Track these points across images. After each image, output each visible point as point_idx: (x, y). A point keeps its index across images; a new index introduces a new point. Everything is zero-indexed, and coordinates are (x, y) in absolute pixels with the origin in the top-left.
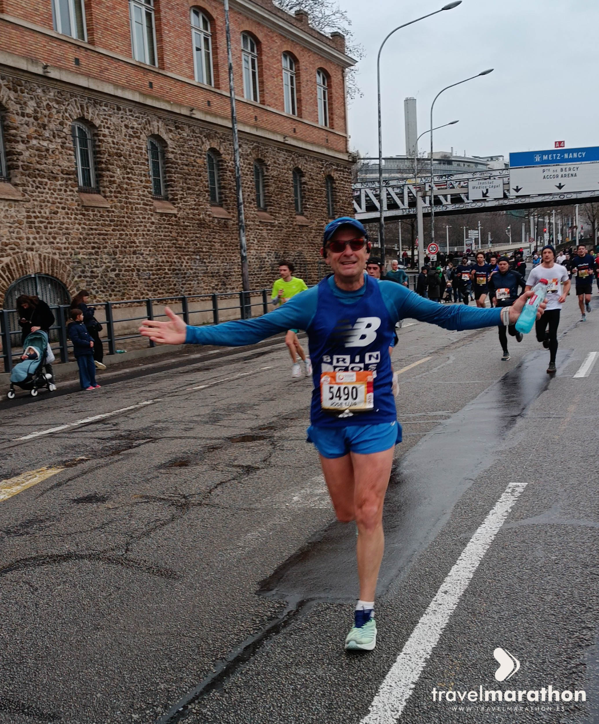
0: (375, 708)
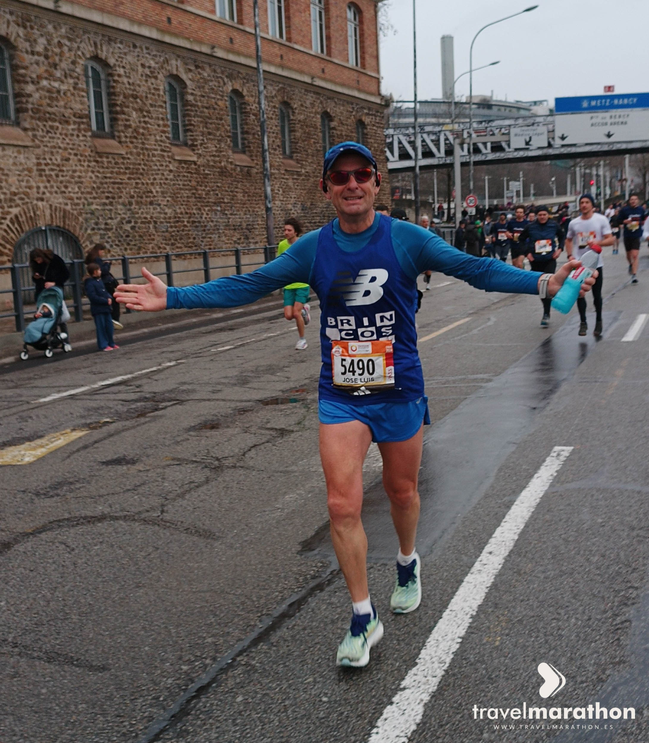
0: (422, 660)
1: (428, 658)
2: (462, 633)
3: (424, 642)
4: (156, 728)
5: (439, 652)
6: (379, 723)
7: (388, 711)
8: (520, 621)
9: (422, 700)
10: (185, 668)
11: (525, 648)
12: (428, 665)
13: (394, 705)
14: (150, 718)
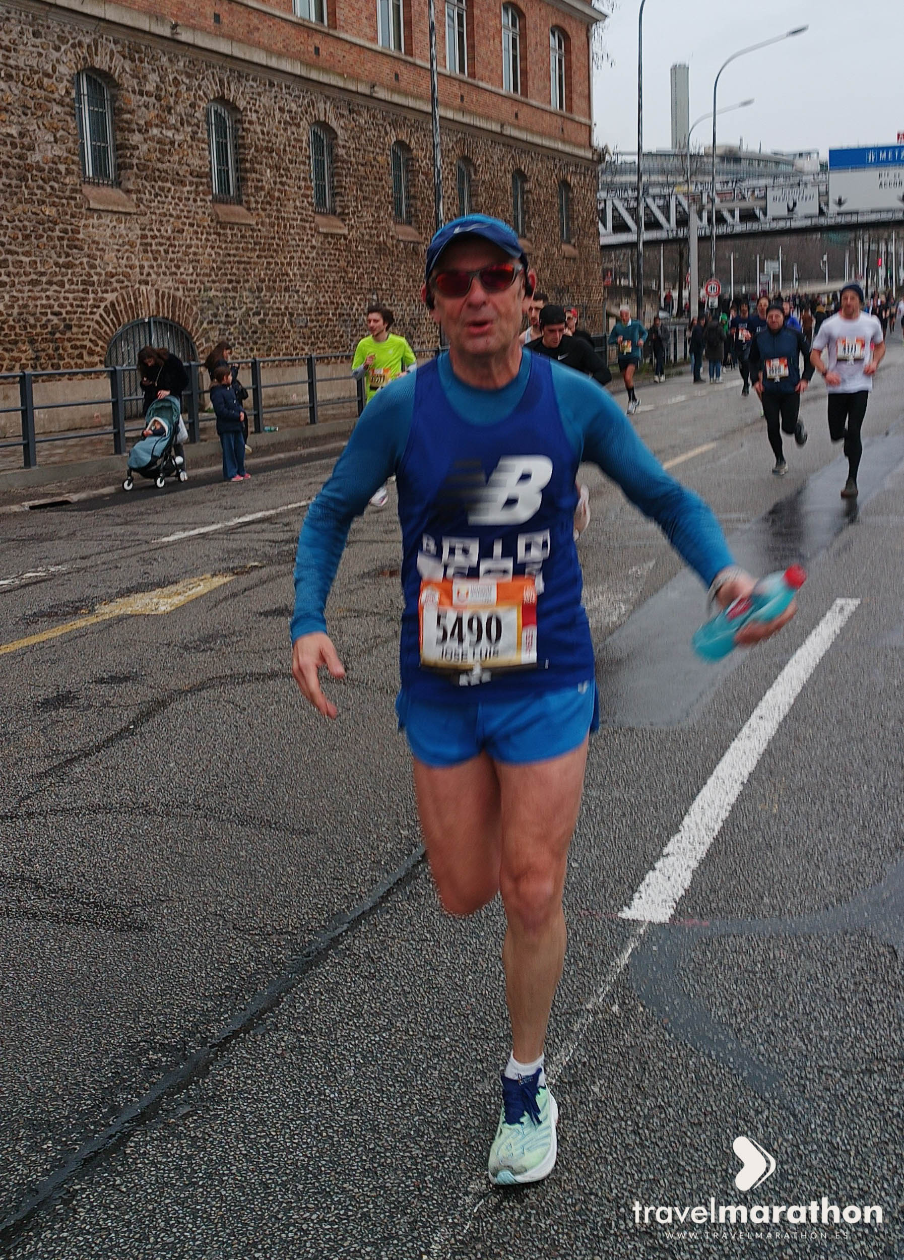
0: (686, 827)
1: (693, 825)
2: (733, 800)
3: (687, 811)
4: (381, 891)
5: (705, 820)
6: (641, 888)
7: (650, 876)
8: (802, 789)
9: (689, 867)
10: (405, 833)
11: (807, 815)
12: (695, 831)
13: (657, 871)
14: (374, 881)
